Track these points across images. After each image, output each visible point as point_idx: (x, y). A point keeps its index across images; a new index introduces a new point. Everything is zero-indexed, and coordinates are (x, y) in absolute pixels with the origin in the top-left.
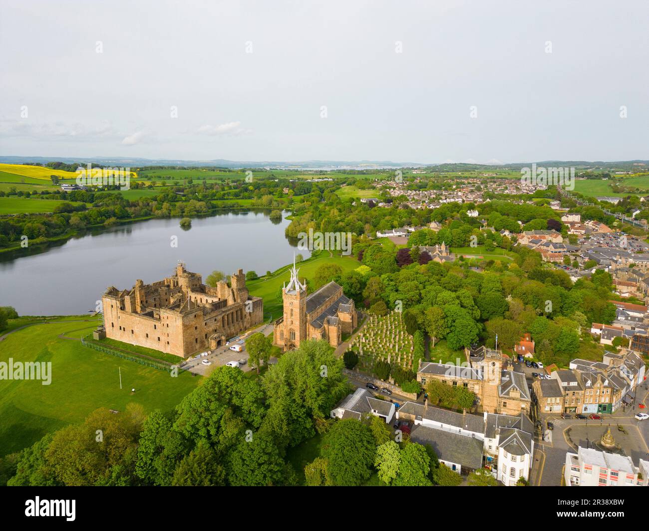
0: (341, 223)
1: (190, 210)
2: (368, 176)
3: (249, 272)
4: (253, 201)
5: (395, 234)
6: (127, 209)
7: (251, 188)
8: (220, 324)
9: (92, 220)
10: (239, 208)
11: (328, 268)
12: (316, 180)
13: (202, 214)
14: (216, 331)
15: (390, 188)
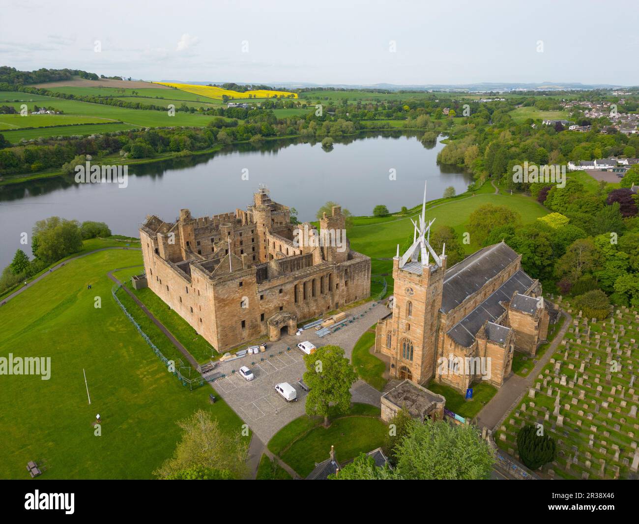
0: (513, 149)
1: (336, 130)
2: (552, 97)
3: (378, 206)
4: (406, 122)
5: (598, 167)
6: (274, 126)
7: (406, 107)
8: (290, 297)
9: (238, 136)
10: (389, 129)
11: (493, 212)
12: (485, 101)
13: (349, 135)
14: (281, 308)
15: (584, 109)
